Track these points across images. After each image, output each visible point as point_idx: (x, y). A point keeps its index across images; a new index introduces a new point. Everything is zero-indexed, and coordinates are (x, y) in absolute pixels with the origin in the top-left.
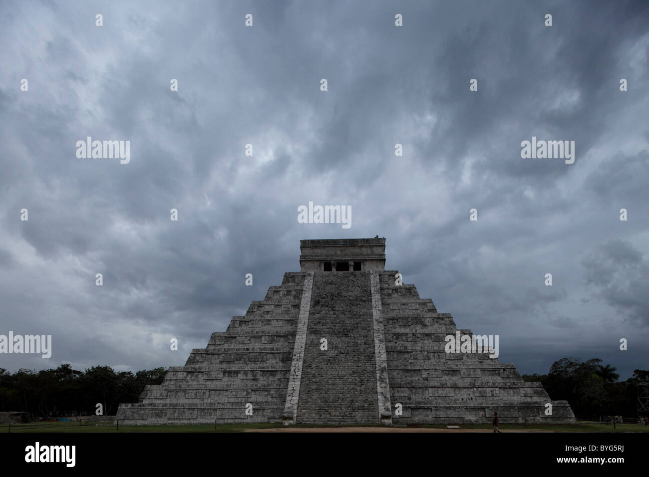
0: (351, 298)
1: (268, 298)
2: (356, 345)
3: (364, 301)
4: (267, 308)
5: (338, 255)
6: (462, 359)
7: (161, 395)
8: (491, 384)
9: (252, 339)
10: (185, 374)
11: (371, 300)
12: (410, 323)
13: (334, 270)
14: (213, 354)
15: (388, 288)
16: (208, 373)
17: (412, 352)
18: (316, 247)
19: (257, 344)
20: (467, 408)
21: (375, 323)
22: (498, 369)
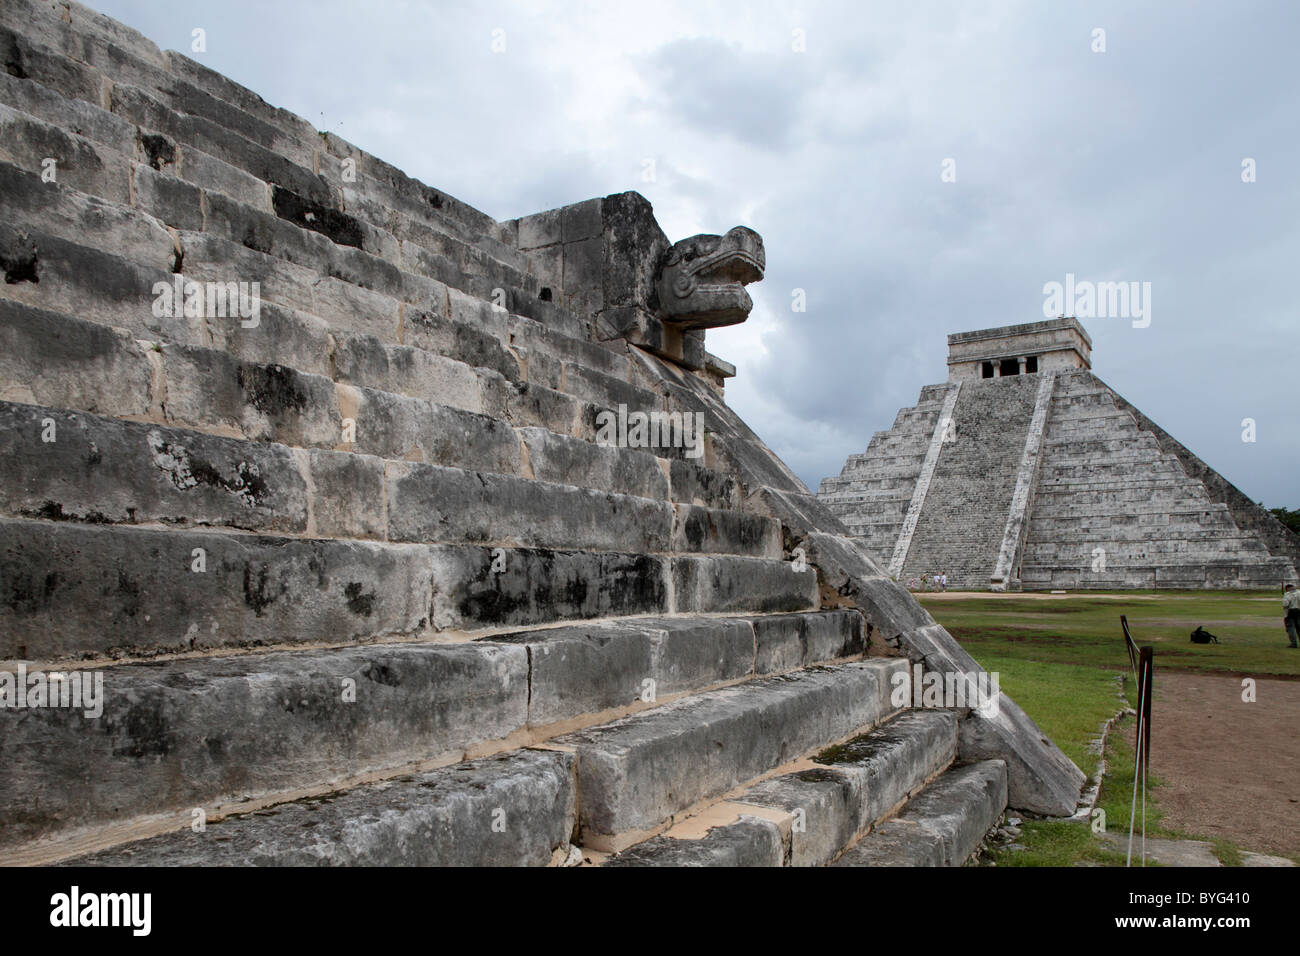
0: (1004, 419)
1: (897, 425)
2: (992, 488)
3: (1021, 423)
4: (893, 440)
5: (1003, 349)
8: (1176, 535)
9: (869, 485)
11: (1031, 420)
12: (1084, 451)
13: (997, 372)
15: (1065, 398)
17: (1076, 492)
18: (969, 343)
19: (874, 491)
21: (1026, 455)
22: (1198, 513)
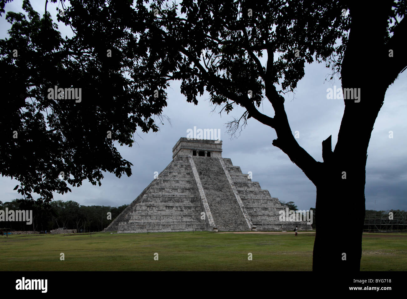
0: (215, 172)
2: (227, 196)
3: (221, 174)
5: (200, 147)
6: (267, 203)
7: (138, 217)
9: (173, 190)
10: (146, 207)
11: (225, 173)
12: (242, 186)
13: (198, 154)
14: (156, 197)
16: (158, 207)
17: (247, 199)
18: (189, 142)
19: (176, 193)
20: (275, 225)
21: (231, 185)
